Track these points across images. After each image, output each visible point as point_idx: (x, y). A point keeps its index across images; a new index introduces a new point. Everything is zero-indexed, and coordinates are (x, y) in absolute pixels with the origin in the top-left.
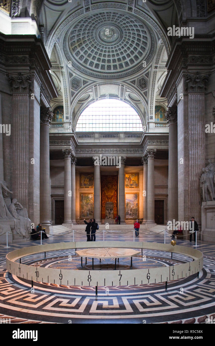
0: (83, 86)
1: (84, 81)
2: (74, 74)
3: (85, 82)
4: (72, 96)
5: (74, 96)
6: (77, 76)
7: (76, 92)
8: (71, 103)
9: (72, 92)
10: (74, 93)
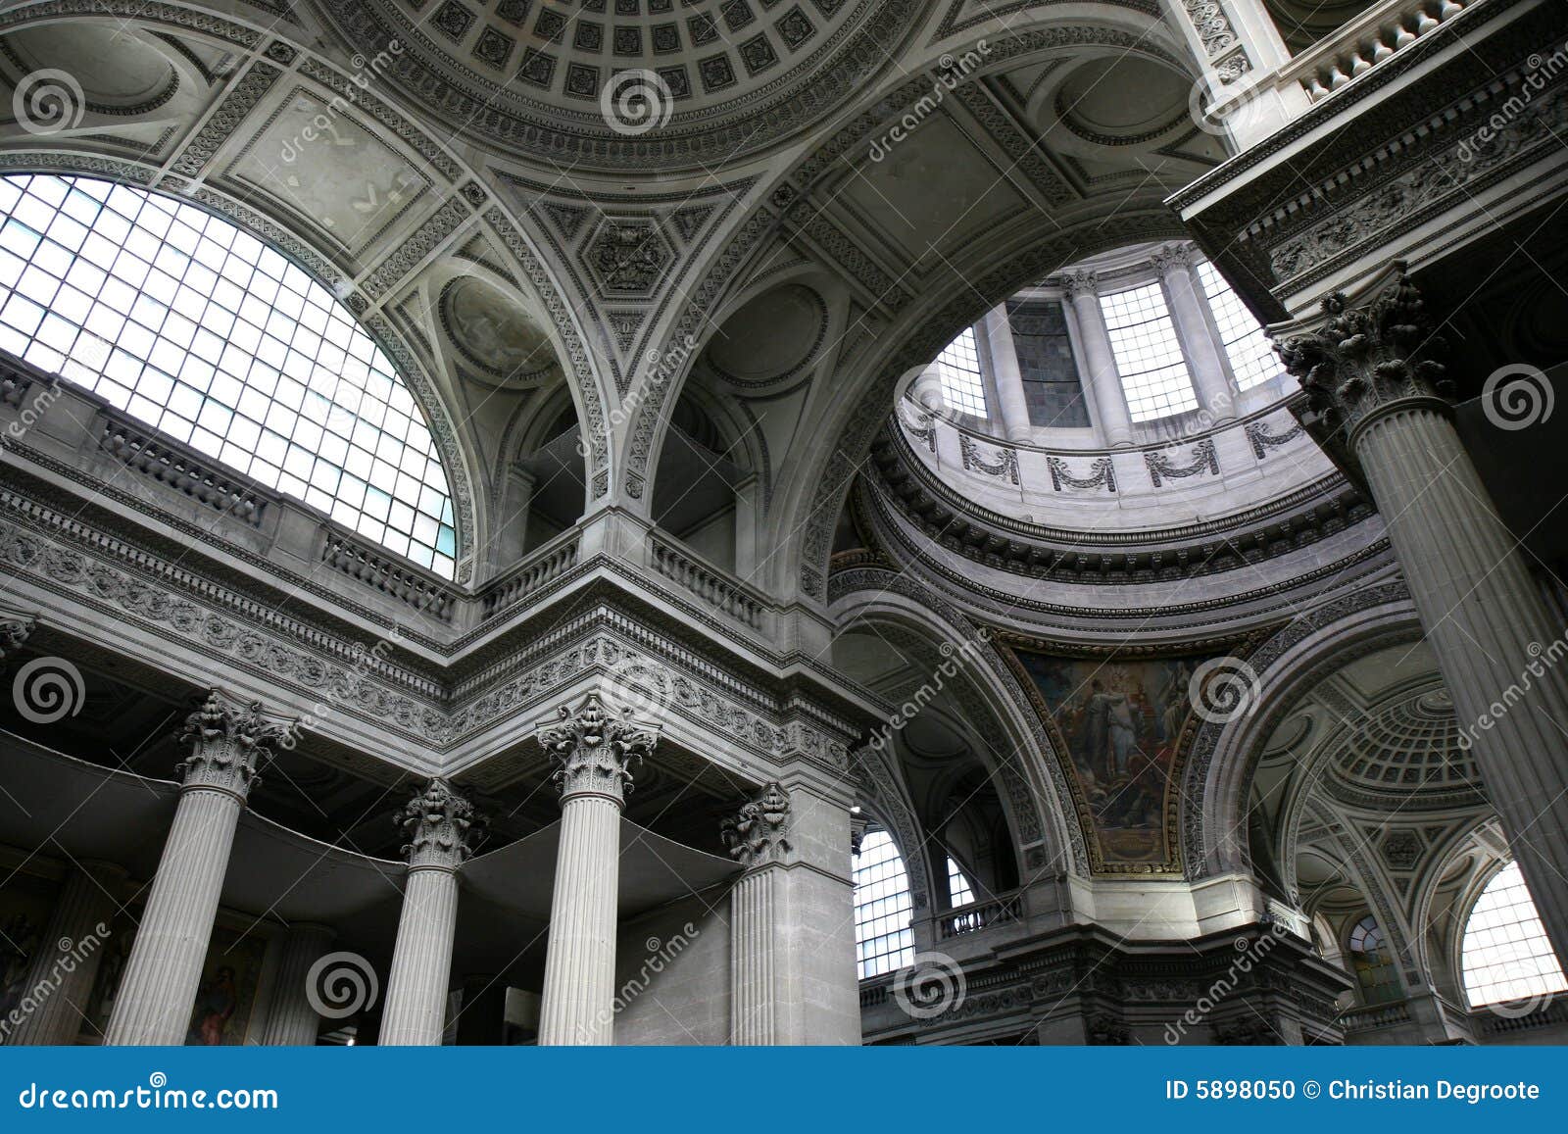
0: (1430, 848)
1: (1428, 831)
2: (1382, 826)
3: (1432, 832)
4: (1404, 893)
5: (1410, 891)
6: (1395, 825)
7: (1414, 876)
8: (1409, 920)
9: (1396, 880)
10: (1407, 881)
